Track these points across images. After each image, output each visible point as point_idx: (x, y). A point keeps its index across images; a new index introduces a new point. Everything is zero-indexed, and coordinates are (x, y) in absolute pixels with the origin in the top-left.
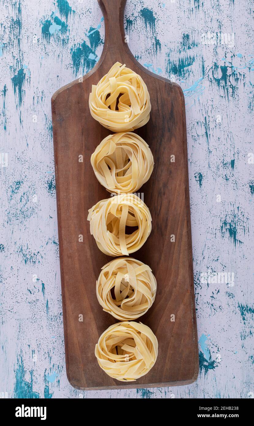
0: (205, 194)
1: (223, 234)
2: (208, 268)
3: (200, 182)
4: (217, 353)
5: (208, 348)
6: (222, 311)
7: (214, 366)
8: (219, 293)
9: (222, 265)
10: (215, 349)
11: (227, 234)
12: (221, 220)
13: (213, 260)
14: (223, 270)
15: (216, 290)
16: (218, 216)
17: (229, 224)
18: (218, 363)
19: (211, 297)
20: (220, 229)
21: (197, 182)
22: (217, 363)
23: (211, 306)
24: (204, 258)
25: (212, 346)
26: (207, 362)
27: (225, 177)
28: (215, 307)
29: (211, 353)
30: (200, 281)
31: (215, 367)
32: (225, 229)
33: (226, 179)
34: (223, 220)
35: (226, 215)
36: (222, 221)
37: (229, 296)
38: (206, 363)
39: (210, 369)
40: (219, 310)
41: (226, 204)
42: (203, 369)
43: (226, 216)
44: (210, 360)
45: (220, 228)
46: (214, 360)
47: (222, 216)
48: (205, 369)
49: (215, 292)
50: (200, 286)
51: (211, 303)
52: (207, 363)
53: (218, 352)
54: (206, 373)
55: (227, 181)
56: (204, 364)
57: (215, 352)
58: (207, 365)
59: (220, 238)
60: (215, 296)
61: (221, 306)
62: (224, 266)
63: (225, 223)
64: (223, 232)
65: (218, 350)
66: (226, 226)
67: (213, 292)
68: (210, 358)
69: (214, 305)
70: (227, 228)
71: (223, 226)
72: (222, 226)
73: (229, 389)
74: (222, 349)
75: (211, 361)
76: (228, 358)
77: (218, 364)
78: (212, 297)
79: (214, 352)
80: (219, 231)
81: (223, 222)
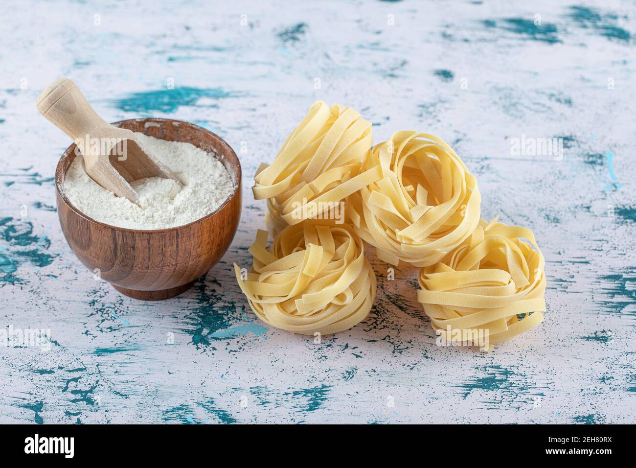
0: (567, 344)
1: (484, 369)
2: (410, 343)
3: (592, 338)
4: (226, 349)
5: (237, 336)
6: (315, 361)
7: (199, 344)
8: (355, 356)
9: (416, 364)
10: (234, 347)
11: (482, 375)
12: (513, 366)
13: (426, 351)
14: (404, 365)
15: (361, 353)
16: (521, 363)
17: (504, 378)
18: (205, 350)
19: (347, 344)
20: (494, 364)
21: (593, 333)
22: (205, 348)
23: (327, 344)
24: (430, 337)
25: (242, 342)
26: (208, 334)
27: (609, 377)
28: (325, 349)
29: (228, 341)
30: (381, 329)
31: (197, 346)
32: (494, 372)
33: (603, 378)
34: (514, 370)
35: (525, 376)
36: (512, 368)
37: (347, 372)
38: (205, 331)
39: (193, 338)
40: (318, 355)
41: (550, 376)
42: (195, 327)
43: (523, 374)
44: (211, 338)
45: (496, 365)
46: (210, 344)
47: (521, 368)
48: (193, 330)
49: (357, 351)
50: (371, 329)
51: (334, 344)
52: (206, 334)
53: (228, 351)
54: (186, 331)
55: (600, 379)
56: (204, 329)
57: (228, 347)
58: (202, 334)
59: (475, 364)
60: (349, 350)
61: (326, 359)
62: (412, 366)
63: (507, 373)
64: (487, 369)
65: (231, 351)
66: (501, 374)
67: (357, 347)
68: (216, 339)
69: (329, 348)
70: (496, 375)
72: (500, 367)
73: (145, 364)
74: (235, 356)
75: (211, 340)
76: (215, 365)
77: (201, 350)
78: (347, 346)
79: (229, 344)
80: (490, 362)
81: (508, 370)
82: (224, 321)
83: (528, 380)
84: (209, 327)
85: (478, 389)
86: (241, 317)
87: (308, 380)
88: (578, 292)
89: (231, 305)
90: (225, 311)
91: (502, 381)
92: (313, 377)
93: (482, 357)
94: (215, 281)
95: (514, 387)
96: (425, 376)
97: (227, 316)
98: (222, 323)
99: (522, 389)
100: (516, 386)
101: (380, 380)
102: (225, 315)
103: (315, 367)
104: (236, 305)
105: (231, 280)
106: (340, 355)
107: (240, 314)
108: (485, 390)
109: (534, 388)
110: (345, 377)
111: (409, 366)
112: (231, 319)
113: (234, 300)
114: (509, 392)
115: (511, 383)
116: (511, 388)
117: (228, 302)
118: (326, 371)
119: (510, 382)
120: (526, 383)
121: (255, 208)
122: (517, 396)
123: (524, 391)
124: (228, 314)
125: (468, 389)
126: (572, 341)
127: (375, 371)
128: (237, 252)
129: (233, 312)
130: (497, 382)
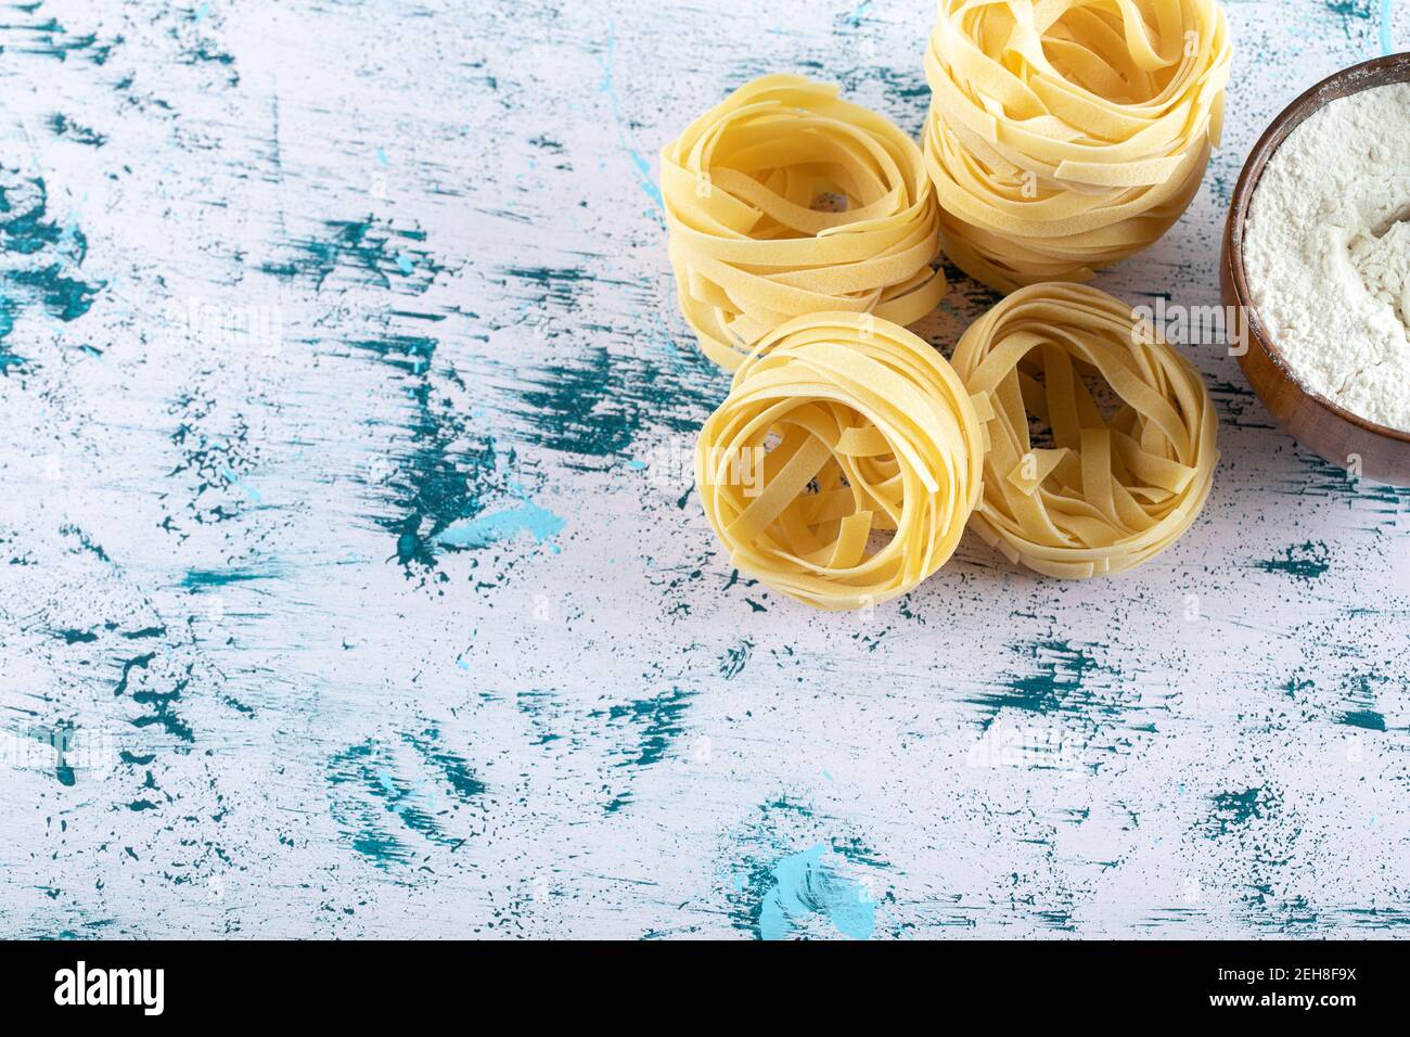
82: (468, 494)
83: (1127, 686)
84: (433, 511)
85: (1013, 710)
86: (505, 484)
87: (645, 675)
88: (1265, 426)
89: (485, 448)
90: (470, 467)
91: (1068, 686)
92: (655, 666)
93: (1029, 616)
94: (451, 374)
95: (1092, 704)
96: (901, 670)
97: (475, 479)
98: (464, 501)
99: (1110, 710)
100: (1098, 704)
101: (800, 680)
102: (470, 477)
103: (660, 637)
104: (496, 447)
105: (488, 369)
106: (719, 603)
107: (505, 477)
108: (1030, 712)
109: (1136, 709)
110: (726, 668)
111: (867, 638)
112: (484, 488)
113: (495, 434)
114: (1080, 718)
115: (1088, 695)
116: (1085, 707)
117: (479, 439)
118: (685, 650)
119: (1085, 689)
120: (1121, 693)
121: (549, 144)
122: (1096, 730)
123: (1114, 716)
124: (477, 475)
125: (991, 708)
126: (1233, 571)
127: (791, 653)
128: (504, 283)
129: (489, 468)
130: (1056, 691)
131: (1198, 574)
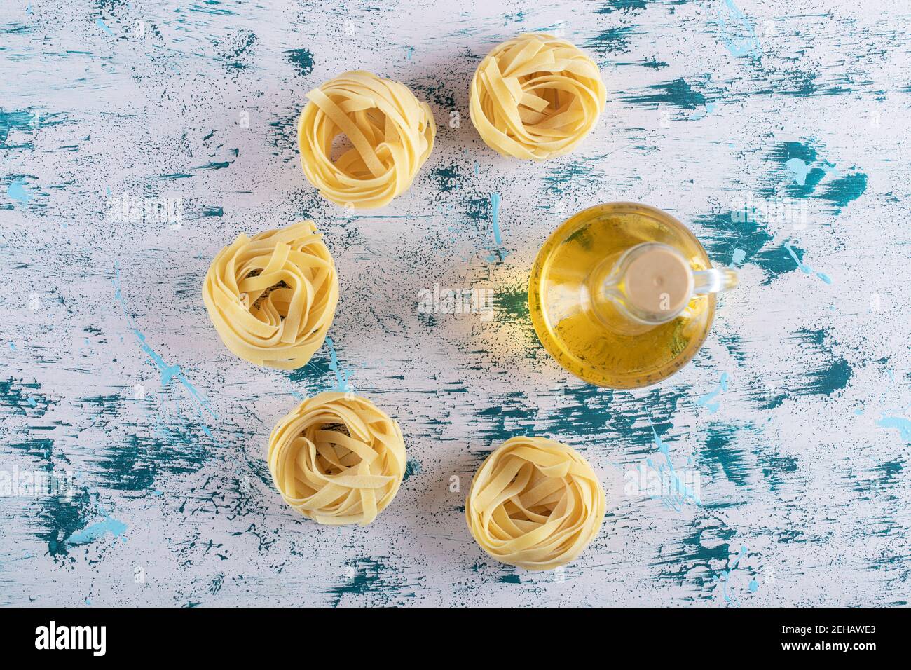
0: (440, 519)
1: (354, 564)
2: (276, 533)
4: (86, 559)
5: (95, 539)
6: (179, 569)
7: (57, 555)
8: (221, 558)
9: (284, 563)
10: (93, 555)
11: (353, 573)
12: (383, 557)
13: (294, 543)
14: (271, 567)
15: (226, 552)
16: (392, 551)
17: (375, 575)
18: (63, 562)
19: (211, 541)
20: (364, 556)
22: (64, 560)
23: (190, 543)
24: (297, 522)
25: (101, 547)
26: (65, 538)
27: (481, 563)
28: (189, 551)
29: (86, 547)
30: (245, 514)
31: (55, 557)
32: (365, 567)
33: (476, 566)
34: (385, 562)
35: (396, 569)
36: (383, 559)
37: (213, 581)
38: (61, 535)
39: (49, 545)
40: (182, 560)
41: (421, 568)
42: (49, 529)
43: (394, 568)
44: (69, 544)
45: (366, 557)
46: (68, 553)
47: (393, 559)
48: (48, 535)
49: (221, 550)
50: (235, 516)
51: (197, 542)
52: (62, 539)
53: (88, 561)
54: (40, 537)
55: (472, 568)
56: (60, 532)
57: (88, 556)
58: (58, 539)
59: (345, 557)
60: (214, 550)
61: (191, 564)
62: (280, 567)
63: (377, 567)
64: (357, 563)
65: (91, 561)
66: (371, 570)
67: (222, 545)
68: (74, 545)
69: (193, 547)
70: (367, 571)
71: (372, 562)
72: (371, 559)
74: (96, 569)
75: (68, 547)
76: (76, 584)
77: (60, 563)
78: (211, 544)
79: (87, 552)
80: (360, 553)
81: (379, 563)
82: (79, 517)
83: (400, 576)
84: (63, 527)
85: (348, 594)
86: (96, 510)
87: (174, 597)
88: (454, 439)
89: (84, 492)
90: (78, 503)
91: (372, 579)
92: (179, 592)
93: (351, 547)
94: (62, 457)
95: (385, 586)
96: (294, 581)
97: (81, 509)
98: (78, 521)
99: (393, 588)
100: (387, 586)
101: (248, 591)
102: (79, 508)
103: (180, 578)
104: (89, 491)
105: (80, 452)
106: (205, 557)
107: (95, 506)
108: (356, 594)
109: (405, 586)
110: (212, 589)
111: (276, 567)
112: (86, 513)
113: (88, 485)
114: (379, 594)
115: (382, 582)
116: (381, 589)
117: (81, 488)
118: (192, 583)
119: (381, 580)
120: (397, 580)
121: (94, 330)
122: (387, 599)
123: (395, 591)
124: (82, 507)
125: (338, 594)
126: (445, 513)
127: (242, 578)
128: (82, 406)
129: (87, 503)
130: (367, 582)
131: (429, 517)
